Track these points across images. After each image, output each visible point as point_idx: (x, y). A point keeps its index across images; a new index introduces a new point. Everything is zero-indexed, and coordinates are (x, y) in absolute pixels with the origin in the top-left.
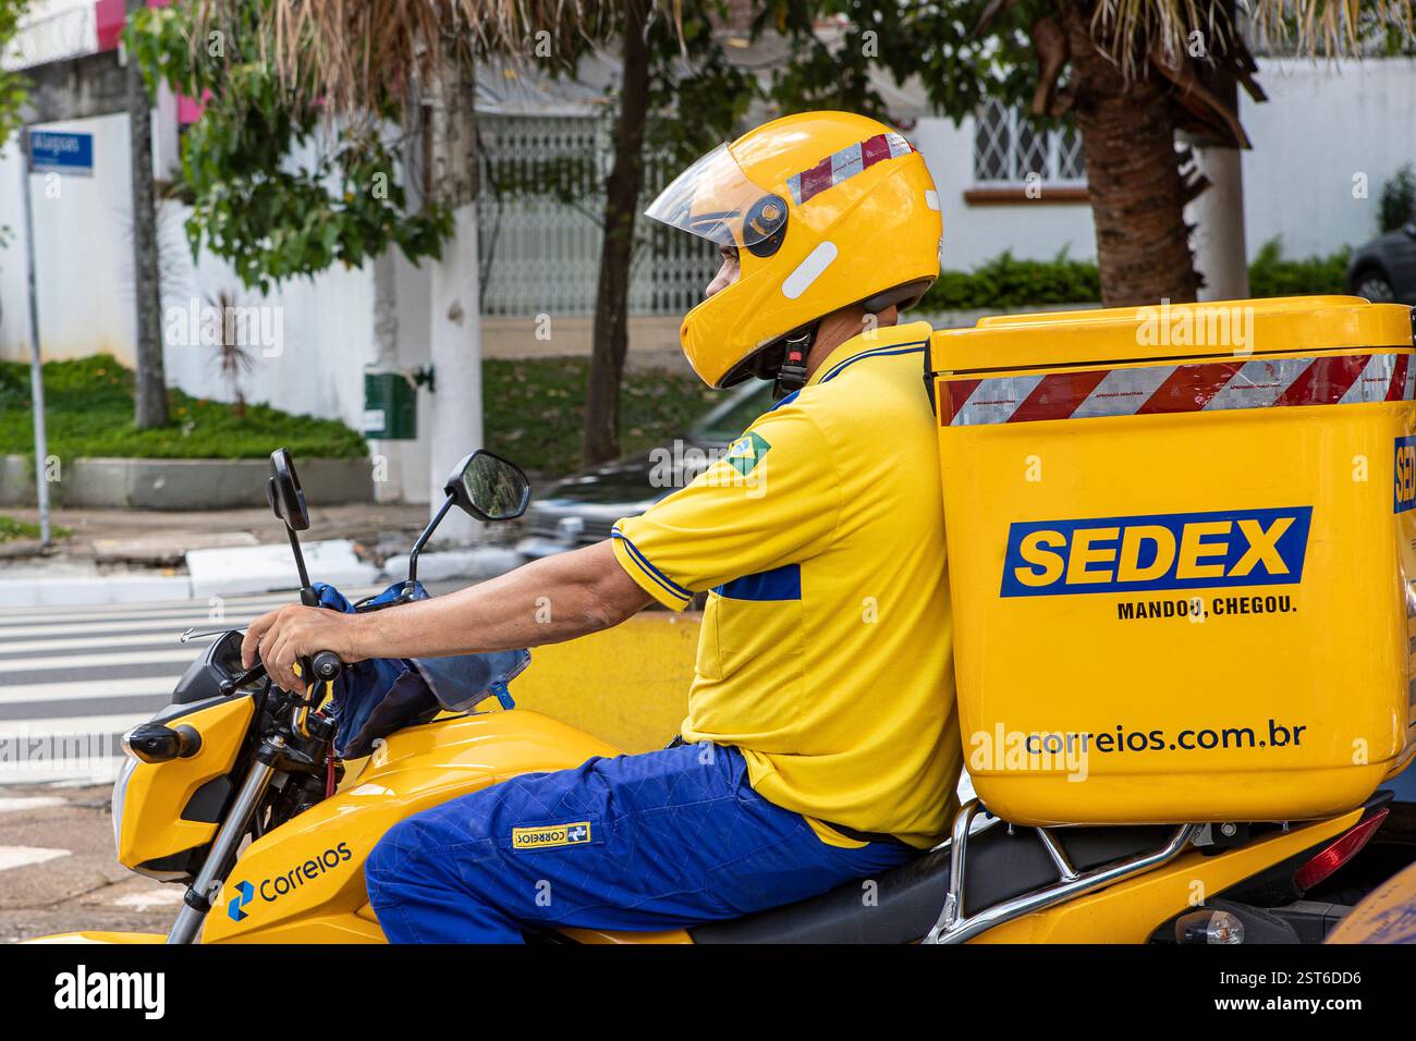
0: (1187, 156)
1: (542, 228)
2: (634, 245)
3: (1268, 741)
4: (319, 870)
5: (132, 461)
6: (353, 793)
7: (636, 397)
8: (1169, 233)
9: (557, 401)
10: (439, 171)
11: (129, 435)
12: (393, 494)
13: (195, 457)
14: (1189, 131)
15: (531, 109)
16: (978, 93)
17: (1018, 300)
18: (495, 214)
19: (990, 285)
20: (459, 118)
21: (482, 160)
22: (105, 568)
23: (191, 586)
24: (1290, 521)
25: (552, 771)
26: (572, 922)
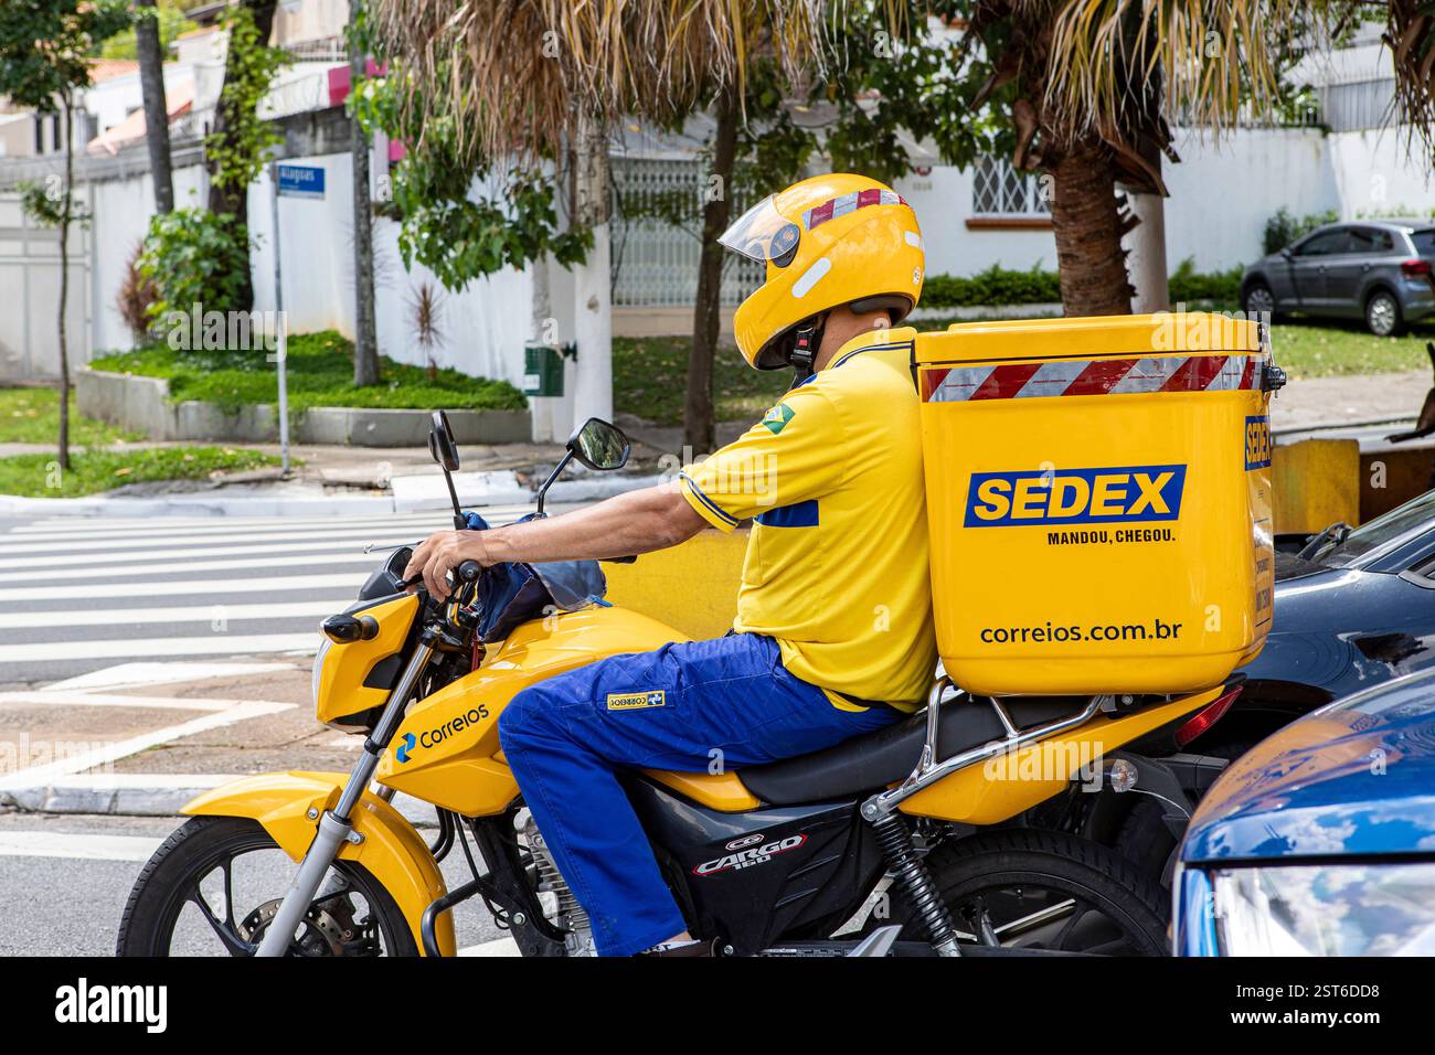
0: (1123, 201)
1: (658, 241)
2: (725, 255)
3: (1155, 635)
4: (464, 725)
5: (352, 410)
6: (491, 668)
7: (726, 367)
8: (1110, 257)
9: (668, 369)
10: (582, 200)
11: (349, 391)
12: (547, 437)
13: (398, 407)
14: (1125, 182)
15: (649, 154)
16: (975, 148)
17: (1005, 299)
18: (623, 231)
19: (984, 288)
20: (597, 160)
21: (614, 192)
22: (330, 489)
23: (394, 502)
24: (1171, 475)
25: (638, 653)
26: (651, 764)
